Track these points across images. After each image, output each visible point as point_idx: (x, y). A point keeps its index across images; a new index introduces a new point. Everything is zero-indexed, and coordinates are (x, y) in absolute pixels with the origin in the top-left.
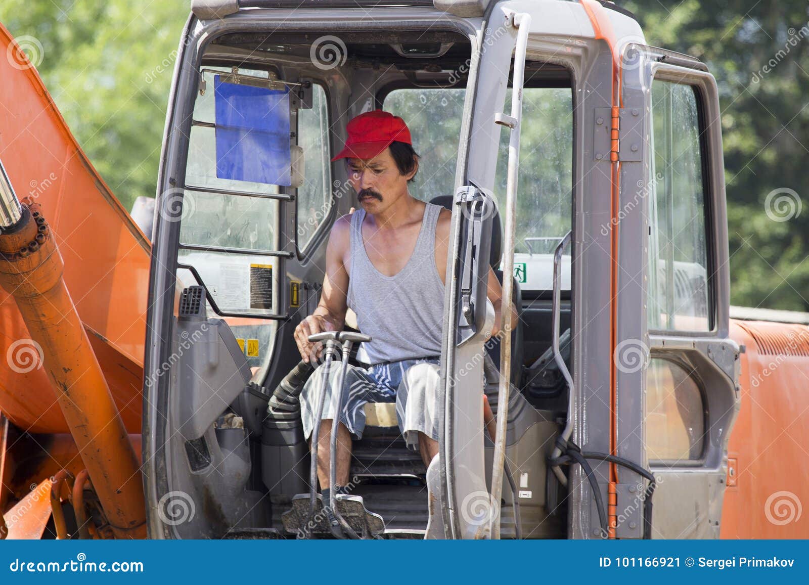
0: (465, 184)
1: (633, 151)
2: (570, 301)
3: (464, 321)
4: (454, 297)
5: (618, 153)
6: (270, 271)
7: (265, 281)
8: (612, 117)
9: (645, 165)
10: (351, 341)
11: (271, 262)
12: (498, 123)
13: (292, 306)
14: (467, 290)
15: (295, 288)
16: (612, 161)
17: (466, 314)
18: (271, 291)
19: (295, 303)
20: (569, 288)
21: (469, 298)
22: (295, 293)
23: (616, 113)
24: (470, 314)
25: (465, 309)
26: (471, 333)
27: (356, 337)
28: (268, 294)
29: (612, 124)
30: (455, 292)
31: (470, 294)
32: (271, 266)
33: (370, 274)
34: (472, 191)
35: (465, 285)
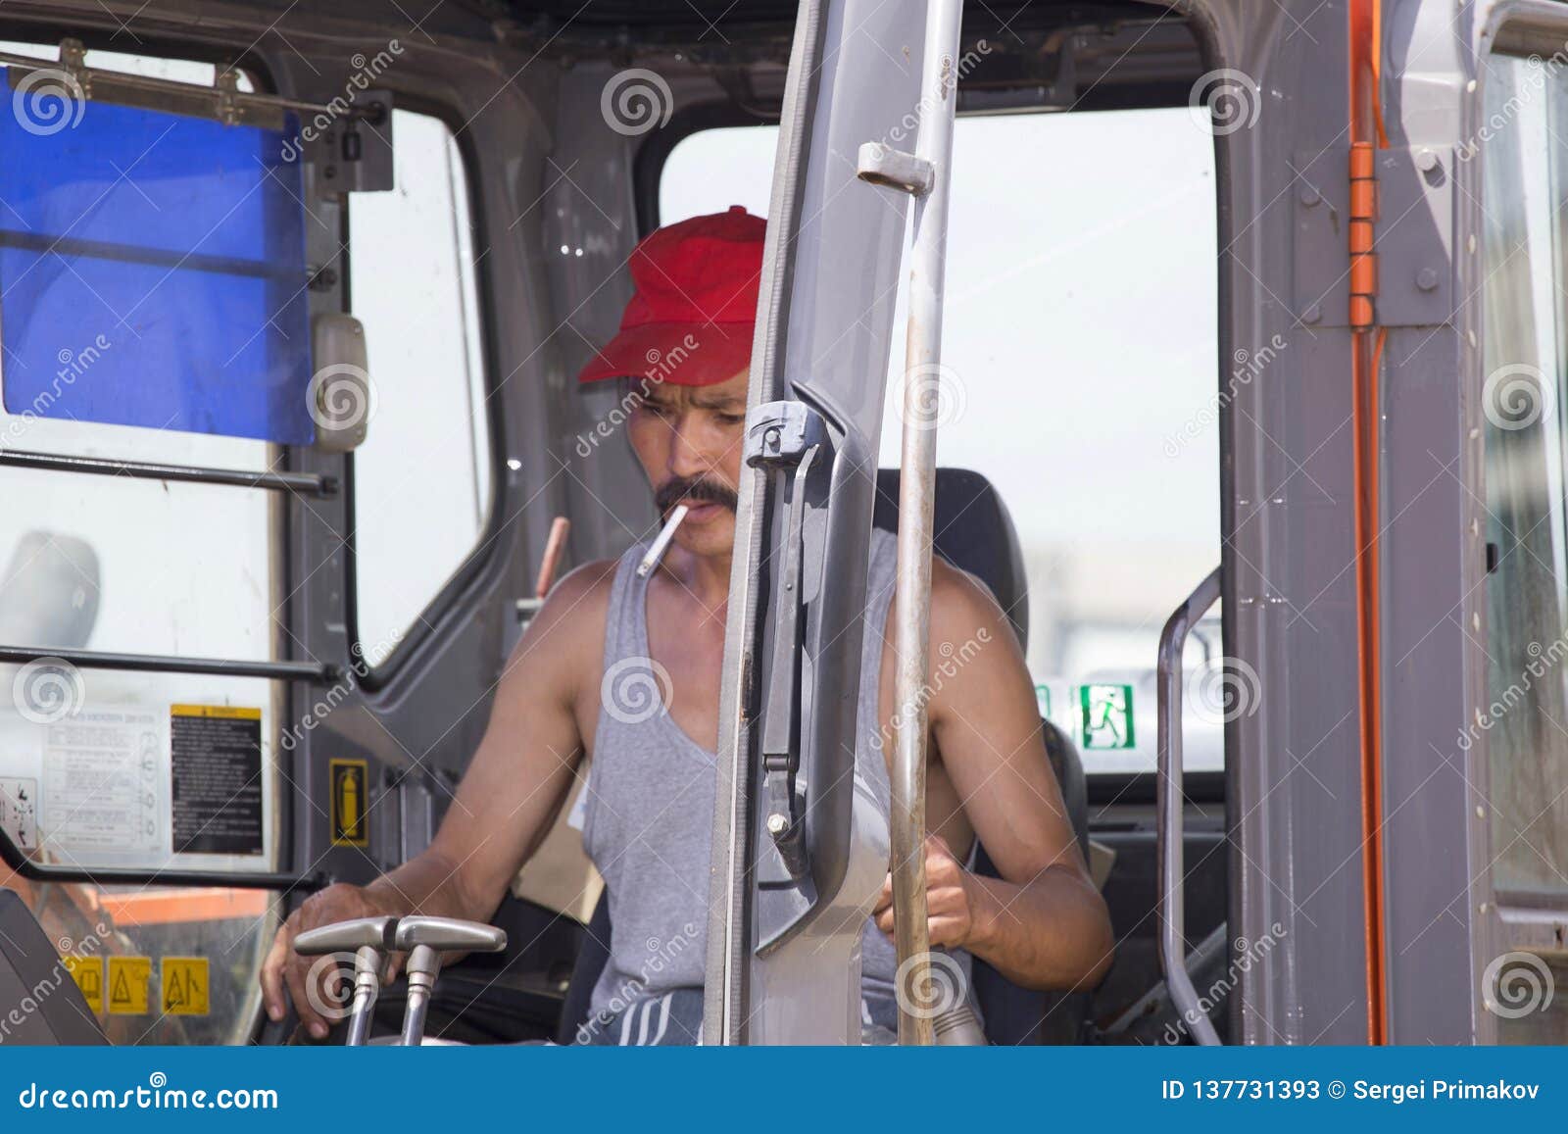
0: (779, 394)
1: (1422, 291)
2: (1220, 807)
3: (773, 864)
4: (743, 783)
5: (1372, 298)
6: (252, 728)
7: (233, 761)
8: (1352, 180)
9: (1465, 333)
10: (436, 948)
11: (257, 697)
12: (871, 177)
13: (336, 843)
14: (779, 756)
15: (349, 784)
16: (1353, 327)
17: (782, 839)
18: (259, 795)
19: (350, 831)
20: (1217, 765)
21: (791, 784)
22: (350, 800)
23: (1363, 169)
24: (795, 841)
25: (776, 822)
26: (799, 903)
27: (450, 932)
28: (245, 806)
29: (1351, 200)
30: (744, 767)
31: (793, 769)
32: (258, 711)
33: (661, 745)
34: (797, 412)
35: (774, 740)
